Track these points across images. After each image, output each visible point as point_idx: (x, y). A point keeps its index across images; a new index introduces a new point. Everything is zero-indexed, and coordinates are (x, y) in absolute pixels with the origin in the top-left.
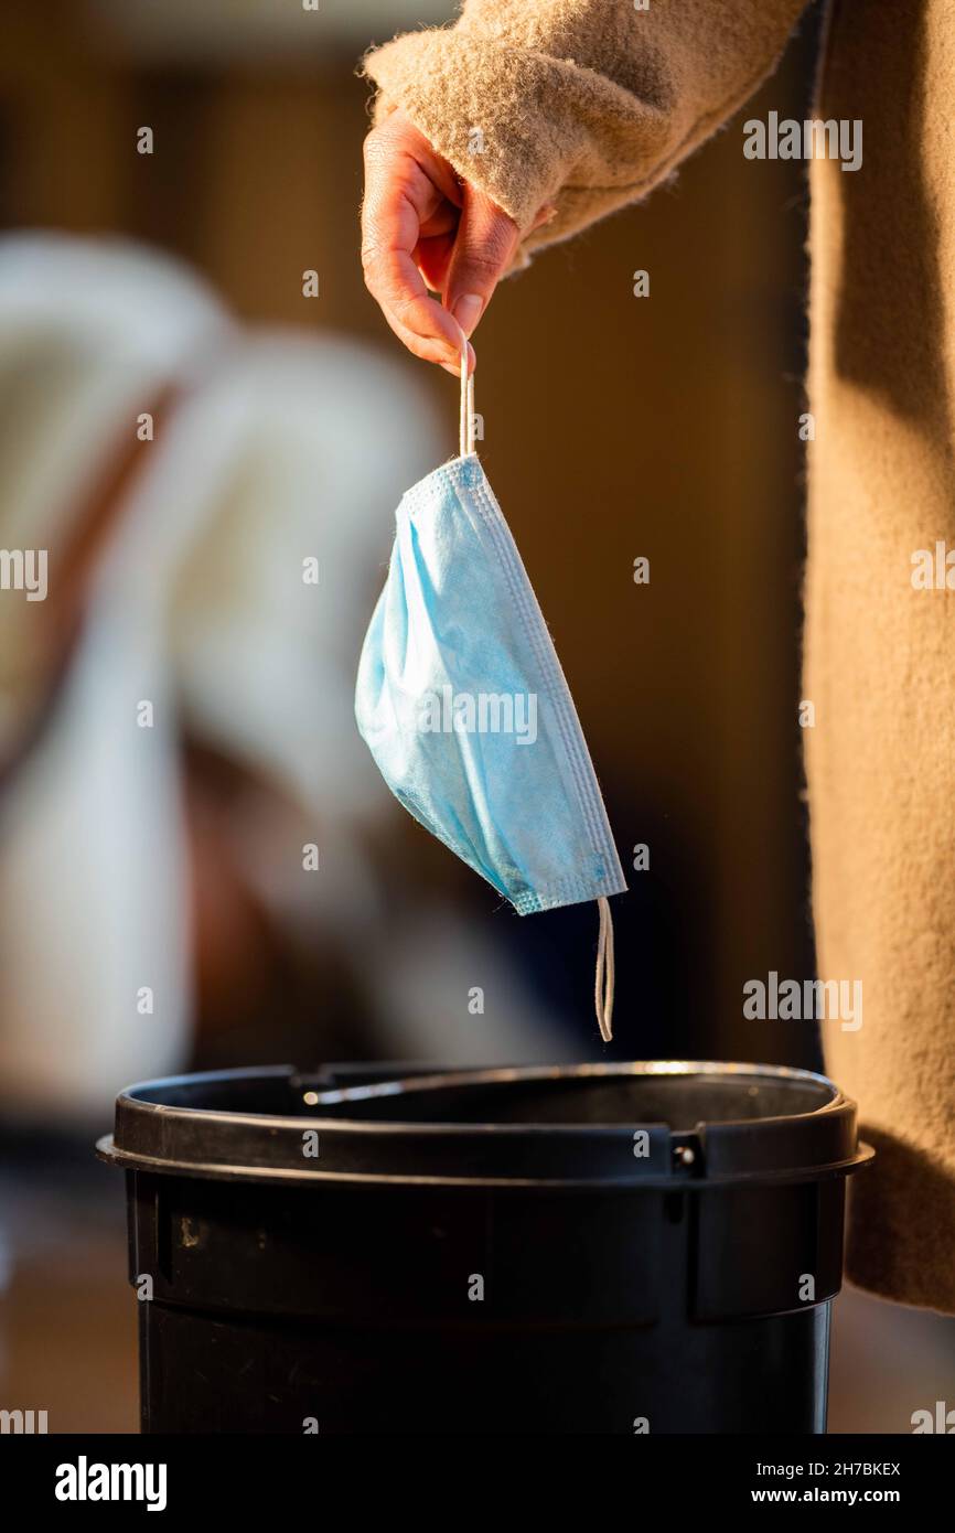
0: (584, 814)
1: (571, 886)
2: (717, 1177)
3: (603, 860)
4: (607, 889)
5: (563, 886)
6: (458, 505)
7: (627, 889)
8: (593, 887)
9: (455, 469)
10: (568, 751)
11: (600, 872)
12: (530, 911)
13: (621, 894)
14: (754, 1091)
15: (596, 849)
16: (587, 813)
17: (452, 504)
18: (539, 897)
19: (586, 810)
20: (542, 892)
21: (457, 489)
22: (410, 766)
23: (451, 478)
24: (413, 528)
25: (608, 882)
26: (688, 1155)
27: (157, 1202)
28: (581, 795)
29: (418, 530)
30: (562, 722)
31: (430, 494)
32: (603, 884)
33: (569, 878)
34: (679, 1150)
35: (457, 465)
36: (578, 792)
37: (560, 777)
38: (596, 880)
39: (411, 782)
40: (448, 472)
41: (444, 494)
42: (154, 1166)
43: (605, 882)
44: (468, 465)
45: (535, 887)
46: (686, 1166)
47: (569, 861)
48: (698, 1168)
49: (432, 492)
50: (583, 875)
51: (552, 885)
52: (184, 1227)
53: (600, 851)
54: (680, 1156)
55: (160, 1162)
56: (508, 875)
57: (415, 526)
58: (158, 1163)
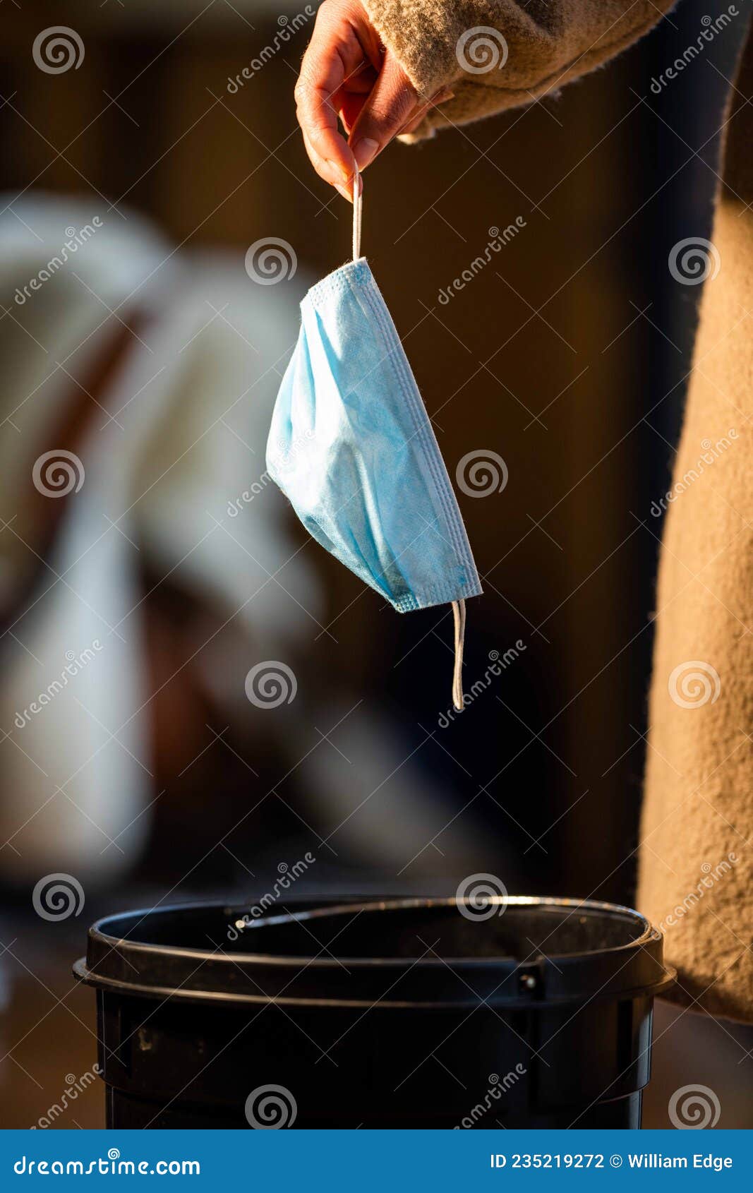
0: (450, 535)
1: (441, 590)
2: (555, 998)
3: (465, 570)
4: (467, 592)
5: (435, 590)
6: (354, 299)
7: (483, 592)
8: (458, 591)
9: (350, 270)
10: (437, 487)
11: (462, 579)
12: (410, 609)
13: (478, 596)
14: (584, 920)
15: (459, 562)
16: (452, 535)
17: (349, 298)
18: (417, 599)
19: (452, 533)
20: (420, 595)
21: (352, 285)
22: (322, 498)
23: (347, 277)
24: (318, 316)
25: (469, 587)
26: (531, 982)
27: (119, 1016)
28: (448, 522)
29: (322, 318)
30: (432, 466)
31: (331, 289)
32: (464, 588)
33: (439, 584)
34: (524, 978)
35: (351, 267)
36: (445, 519)
37: (433, 507)
38: (460, 585)
39: (321, 510)
40: (344, 273)
41: (342, 290)
42: (117, 988)
43: (466, 587)
44: (361, 266)
45: (416, 591)
46: (529, 990)
47: (440, 572)
48: (539, 991)
49: (333, 288)
50: (449, 582)
51: (427, 589)
52: (141, 1035)
53: (462, 563)
54: (524, 983)
55: (122, 984)
56: (394, 582)
57: (320, 314)
58: (121, 986)
